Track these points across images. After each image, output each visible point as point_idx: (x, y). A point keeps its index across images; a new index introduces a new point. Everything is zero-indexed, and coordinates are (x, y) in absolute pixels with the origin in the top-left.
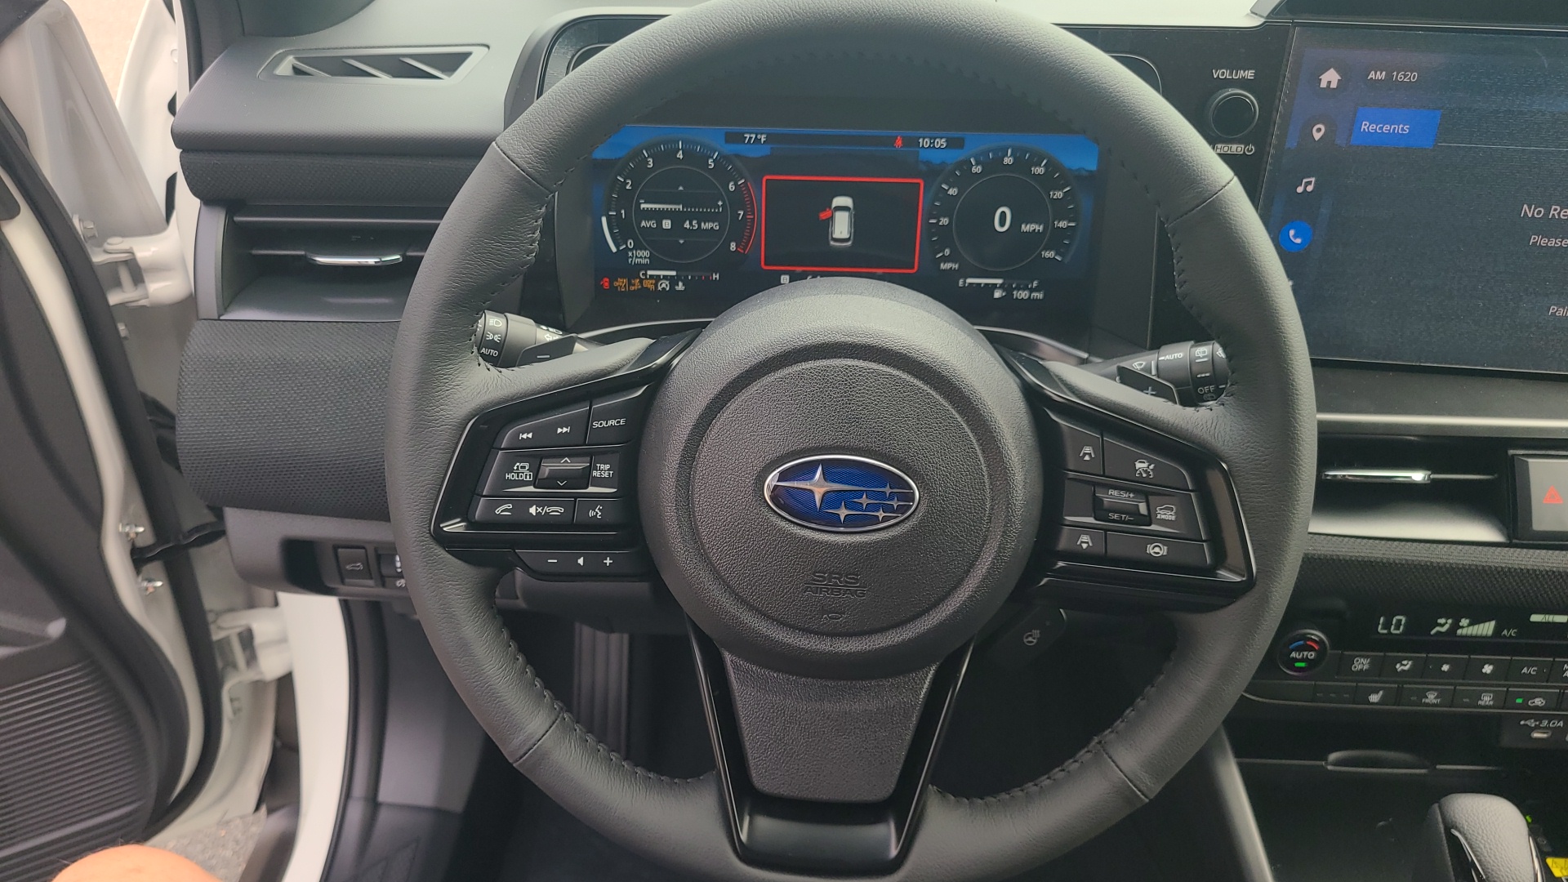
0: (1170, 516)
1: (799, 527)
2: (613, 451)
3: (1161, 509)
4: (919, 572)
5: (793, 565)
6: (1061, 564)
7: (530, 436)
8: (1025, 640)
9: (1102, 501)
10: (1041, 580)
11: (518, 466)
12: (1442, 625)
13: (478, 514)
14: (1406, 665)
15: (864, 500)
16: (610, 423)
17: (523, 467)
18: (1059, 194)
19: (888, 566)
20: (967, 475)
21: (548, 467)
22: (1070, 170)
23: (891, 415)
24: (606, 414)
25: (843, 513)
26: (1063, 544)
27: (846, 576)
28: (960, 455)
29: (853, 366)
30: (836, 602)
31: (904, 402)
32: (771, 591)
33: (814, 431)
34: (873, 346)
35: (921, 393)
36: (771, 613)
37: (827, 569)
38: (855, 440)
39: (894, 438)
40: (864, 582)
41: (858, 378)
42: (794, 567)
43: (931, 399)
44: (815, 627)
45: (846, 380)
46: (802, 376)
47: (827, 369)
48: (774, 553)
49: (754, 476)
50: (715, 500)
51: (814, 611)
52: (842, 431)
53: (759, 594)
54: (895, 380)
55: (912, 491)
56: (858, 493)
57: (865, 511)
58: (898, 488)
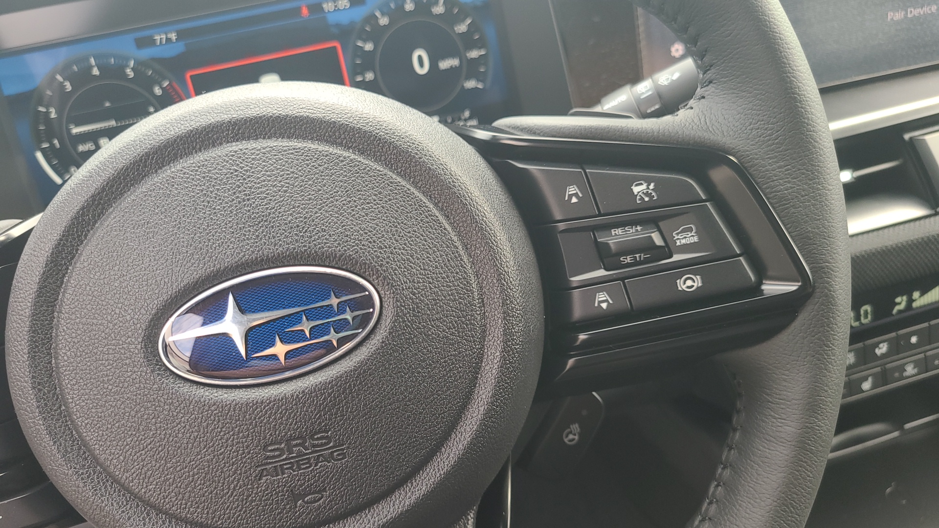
0: (691, 238)
1: (224, 390)
3: (678, 234)
4: (409, 401)
5: (232, 445)
6: (582, 337)
8: (566, 440)
9: (608, 244)
10: (566, 364)
12: (899, 304)
14: (882, 349)
15: (306, 326)
18: (463, 28)
19: (365, 405)
20: (434, 251)
23: (310, 199)
25: (281, 351)
26: (578, 312)
27: (312, 437)
28: (418, 228)
29: (241, 150)
30: (309, 478)
31: (323, 179)
32: (211, 492)
33: (208, 250)
34: (260, 117)
35: (342, 161)
36: (222, 523)
37: (282, 436)
38: (268, 245)
39: (322, 229)
40: (339, 438)
41: (253, 164)
42: (234, 448)
43: (358, 166)
44: (290, 523)
45: (236, 171)
46: (173, 182)
47: (206, 163)
48: (200, 438)
49: (140, 340)
50: (94, 389)
51: (282, 500)
52: (248, 239)
53: (196, 503)
54: (303, 153)
55: (367, 293)
56: (293, 317)
57: (311, 339)
58: (347, 295)
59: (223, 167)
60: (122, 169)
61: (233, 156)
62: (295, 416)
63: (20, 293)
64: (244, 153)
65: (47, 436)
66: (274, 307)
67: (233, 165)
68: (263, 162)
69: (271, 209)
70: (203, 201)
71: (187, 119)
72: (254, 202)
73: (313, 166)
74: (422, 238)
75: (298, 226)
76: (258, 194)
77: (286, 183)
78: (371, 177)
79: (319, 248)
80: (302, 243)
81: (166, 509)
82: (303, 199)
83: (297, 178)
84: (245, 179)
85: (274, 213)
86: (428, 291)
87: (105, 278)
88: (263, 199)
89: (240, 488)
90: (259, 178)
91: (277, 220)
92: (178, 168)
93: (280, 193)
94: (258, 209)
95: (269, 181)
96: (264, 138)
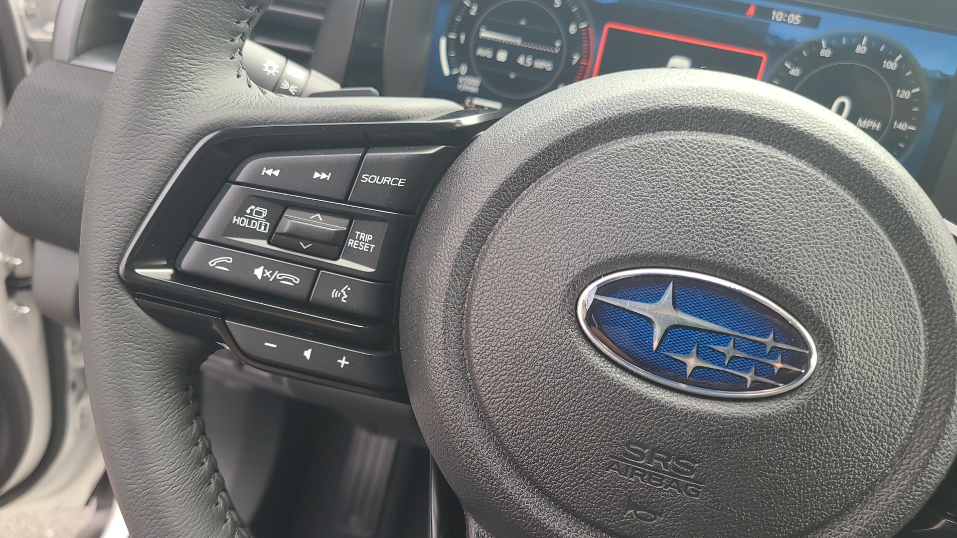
1: (619, 370)
2: (381, 219)
5: (600, 424)
7: (277, 173)
11: (252, 210)
13: (188, 261)
15: (729, 350)
16: (384, 180)
17: (259, 213)
18: (906, 94)
20: (895, 345)
21: (292, 220)
22: (925, 70)
24: (382, 169)
25: (692, 362)
27: (677, 460)
28: (890, 313)
29: (748, 148)
30: (652, 495)
31: (818, 216)
32: (557, 455)
33: (671, 231)
34: (784, 125)
35: (845, 207)
36: (550, 488)
37: (650, 442)
38: (733, 255)
39: (794, 266)
40: (702, 475)
41: (753, 168)
42: (600, 427)
43: (860, 219)
44: (612, 525)
45: (734, 167)
46: (667, 149)
47: (708, 146)
48: (574, 401)
49: (567, 282)
50: (502, 304)
51: (616, 500)
52: (716, 240)
53: (538, 456)
54: (809, 180)
55: (808, 352)
56: (721, 336)
57: (727, 367)
58: (786, 343)
59: (723, 157)
60: (627, 115)
61: (737, 150)
62: (673, 430)
63: (480, 186)
64: (749, 153)
65: (442, 324)
66: (708, 317)
67: (733, 160)
68: (765, 170)
69: (751, 221)
70: (688, 182)
71: (710, 94)
72: (738, 206)
73: (813, 198)
74: (890, 325)
75: (771, 251)
76: (746, 200)
77: (778, 202)
78: (867, 236)
79: (782, 284)
80: (768, 270)
81: (509, 445)
82: (789, 226)
83: (792, 202)
84: (739, 179)
85: (753, 226)
86: (868, 381)
87: (561, 209)
88: (748, 207)
89: (585, 466)
90: (753, 184)
91: (753, 235)
92: (677, 138)
93: (768, 209)
94: (739, 215)
95: (763, 192)
96: (775, 147)
